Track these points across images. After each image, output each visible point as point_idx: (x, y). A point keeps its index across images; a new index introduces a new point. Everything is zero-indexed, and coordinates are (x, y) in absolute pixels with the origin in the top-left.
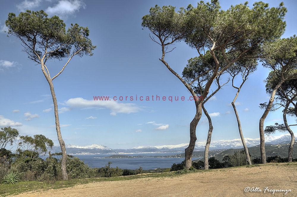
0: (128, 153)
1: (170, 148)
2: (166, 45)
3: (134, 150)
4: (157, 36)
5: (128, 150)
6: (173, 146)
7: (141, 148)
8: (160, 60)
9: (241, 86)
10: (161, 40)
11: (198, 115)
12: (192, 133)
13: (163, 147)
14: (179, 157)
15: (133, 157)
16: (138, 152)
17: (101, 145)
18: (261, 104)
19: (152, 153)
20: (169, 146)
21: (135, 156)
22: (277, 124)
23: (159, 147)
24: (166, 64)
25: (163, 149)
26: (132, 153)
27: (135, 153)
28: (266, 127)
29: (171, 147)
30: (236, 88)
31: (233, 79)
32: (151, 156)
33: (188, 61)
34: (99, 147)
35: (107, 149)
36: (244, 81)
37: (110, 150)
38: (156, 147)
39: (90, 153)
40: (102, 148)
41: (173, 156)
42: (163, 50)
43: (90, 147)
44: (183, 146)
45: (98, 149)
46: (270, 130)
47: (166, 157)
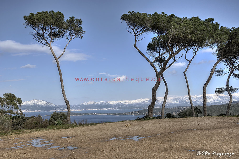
0: (76, 110)
1: (126, 104)
2: (138, 35)
3: (83, 107)
4: (132, 29)
5: (76, 106)
6: (129, 101)
7: (92, 103)
8: (133, 46)
9: (192, 59)
10: (134, 32)
11: (158, 83)
12: (153, 95)
13: (118, 103)
14: (136, 115)
15: (82, 114)
16: (87, 109)
17: (43, 101)
19: (104, 109)
20: (124, 101)
21: (85, 114)
23: (113, 103)
24: (138, 49)
25: (118, 105)
26: (81, 109)
27: (84, 110)
28: (217, 89)
29: (127, 102)
30: (188, 60)
31: (186, 53)
32: (104, 113)
33: (152, 39)
34: (40, 103)
35: (50, 105)
36: (194, 56)
37: (53, 107)
38: (109, 102)
39: (28, 110)
40: (44, 104)
41: (129, 114)
42: (136, 39)
43: (29, 103)
44: (141, 101)
45: (39, 105)
47: (121, 114)
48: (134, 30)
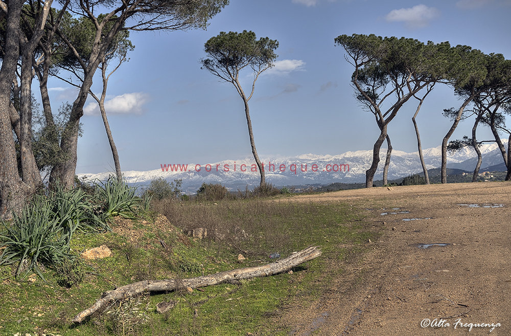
4: (352, 57)
9: (424, 97)
18: (445, 110)
22: (466, 137)
28: (450, 143)
30: (418, 99)
36: (428, 92)
46: (456, 146)
48: (356, 61)
